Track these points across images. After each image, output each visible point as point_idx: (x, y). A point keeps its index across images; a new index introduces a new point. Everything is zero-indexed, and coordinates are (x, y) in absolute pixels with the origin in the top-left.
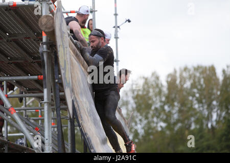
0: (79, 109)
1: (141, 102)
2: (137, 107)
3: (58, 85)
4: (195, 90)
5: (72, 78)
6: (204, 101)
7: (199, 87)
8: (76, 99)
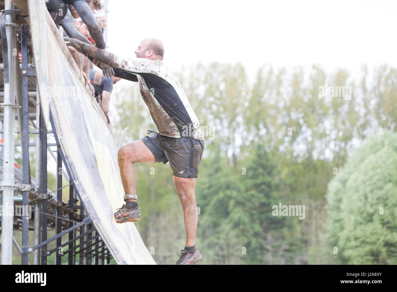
0: (58, 118)
1: (128, 113)
2: (121, 122)
3: (27, 79)
4: (211, 99)
5: (49, 68)
6: (223, 116)
7: (217, 94)
8: (54, 102)
